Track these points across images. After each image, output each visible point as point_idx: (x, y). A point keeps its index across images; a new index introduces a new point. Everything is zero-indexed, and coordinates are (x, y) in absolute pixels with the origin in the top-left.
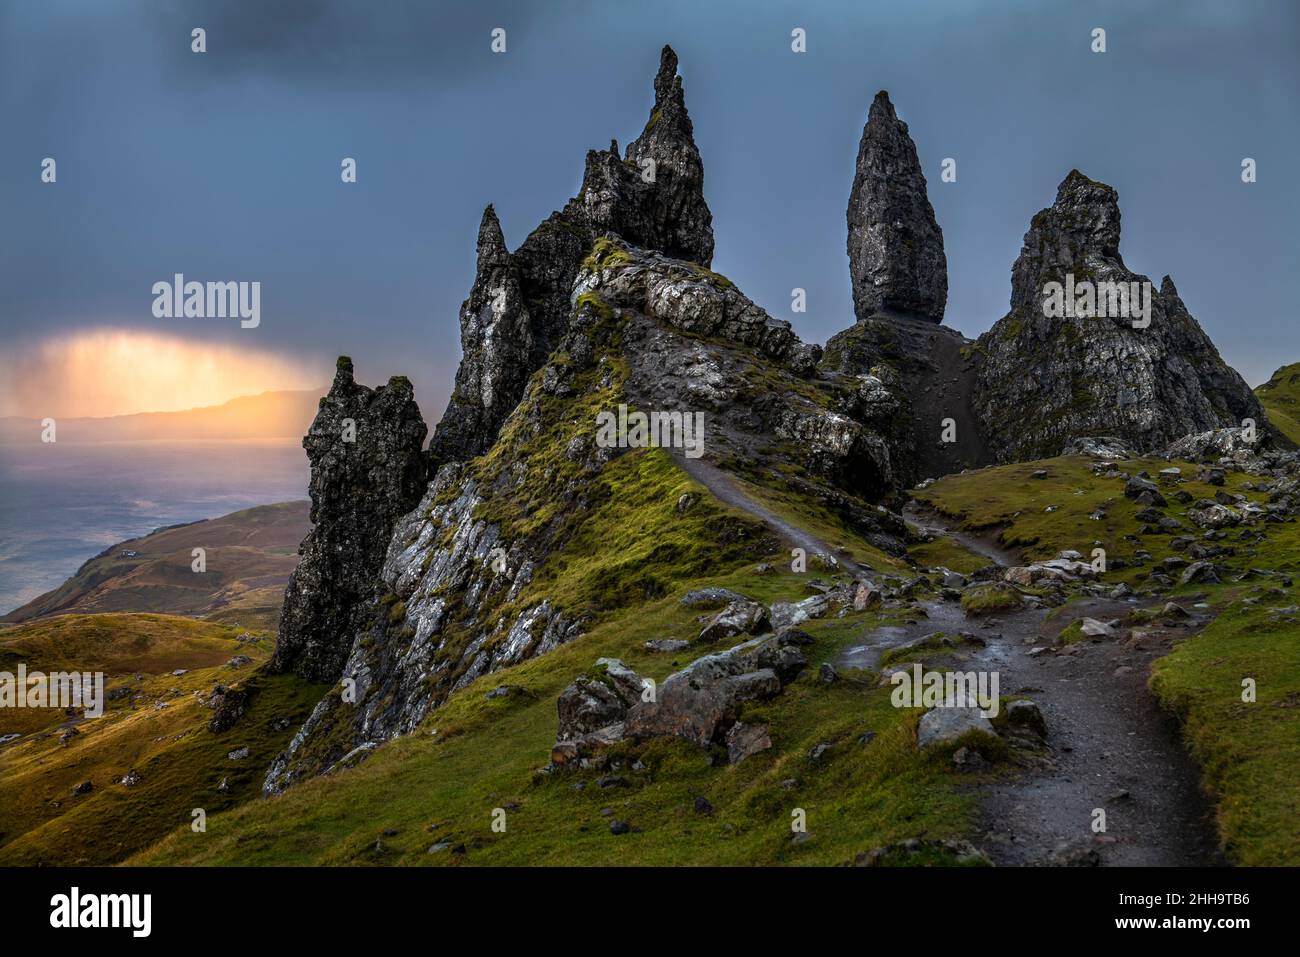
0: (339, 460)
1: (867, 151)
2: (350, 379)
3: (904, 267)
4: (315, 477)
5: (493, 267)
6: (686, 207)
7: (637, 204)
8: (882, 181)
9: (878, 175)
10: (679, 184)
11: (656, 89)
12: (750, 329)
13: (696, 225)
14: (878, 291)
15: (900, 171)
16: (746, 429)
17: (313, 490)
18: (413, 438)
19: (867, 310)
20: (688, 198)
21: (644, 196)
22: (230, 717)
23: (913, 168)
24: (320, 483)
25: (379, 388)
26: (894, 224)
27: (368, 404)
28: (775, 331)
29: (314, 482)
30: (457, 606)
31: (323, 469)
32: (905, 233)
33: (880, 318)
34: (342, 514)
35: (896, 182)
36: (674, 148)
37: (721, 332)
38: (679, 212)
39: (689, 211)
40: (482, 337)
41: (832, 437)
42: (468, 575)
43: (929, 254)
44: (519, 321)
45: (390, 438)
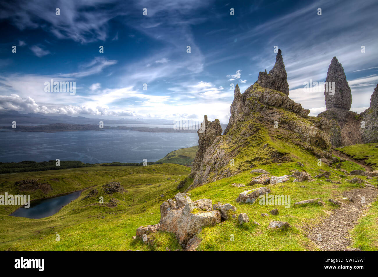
0: (204, 136)
1: (330, 71)
2: (207, 120)
3: (340, 97)
4: (199, 139)
5: (237, 97)
6: (282, 84)
7: (270, 83)
8: (334, 77)
9: (333, 76)
10: (281, 78)
11: (276, 58)
12: (290, 106)
13: (285, 88)
14: (332, 103)
15: (339, 75)
16: (286, 129)
17: (199, 142)
18: (219, 132)
19: (329, 107)
20: (283, 81)
21: (272, 81)
22: (181, 186)
23: (343, 74)
24: (200, 141)
25: (213, 122)
26: (337, 87)
27: (210, 125)
28: (297, 106)
29: (199, 140)
30: (214, 168)
31: (201, 138)
32: (340, 89)
33: (334, 109)
34: (204, 147)
35: (338, 77)
36: (280, 71)
37: (282, 106)
38: (281, 85)
39: (283, 84)
40: (234, 111)
41: (310, 132)
42: (217, 161)
43: (347, 94)
44: (242, 108)
45: (215, 132)
